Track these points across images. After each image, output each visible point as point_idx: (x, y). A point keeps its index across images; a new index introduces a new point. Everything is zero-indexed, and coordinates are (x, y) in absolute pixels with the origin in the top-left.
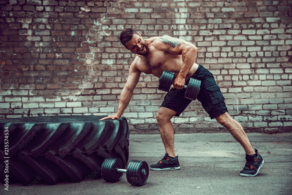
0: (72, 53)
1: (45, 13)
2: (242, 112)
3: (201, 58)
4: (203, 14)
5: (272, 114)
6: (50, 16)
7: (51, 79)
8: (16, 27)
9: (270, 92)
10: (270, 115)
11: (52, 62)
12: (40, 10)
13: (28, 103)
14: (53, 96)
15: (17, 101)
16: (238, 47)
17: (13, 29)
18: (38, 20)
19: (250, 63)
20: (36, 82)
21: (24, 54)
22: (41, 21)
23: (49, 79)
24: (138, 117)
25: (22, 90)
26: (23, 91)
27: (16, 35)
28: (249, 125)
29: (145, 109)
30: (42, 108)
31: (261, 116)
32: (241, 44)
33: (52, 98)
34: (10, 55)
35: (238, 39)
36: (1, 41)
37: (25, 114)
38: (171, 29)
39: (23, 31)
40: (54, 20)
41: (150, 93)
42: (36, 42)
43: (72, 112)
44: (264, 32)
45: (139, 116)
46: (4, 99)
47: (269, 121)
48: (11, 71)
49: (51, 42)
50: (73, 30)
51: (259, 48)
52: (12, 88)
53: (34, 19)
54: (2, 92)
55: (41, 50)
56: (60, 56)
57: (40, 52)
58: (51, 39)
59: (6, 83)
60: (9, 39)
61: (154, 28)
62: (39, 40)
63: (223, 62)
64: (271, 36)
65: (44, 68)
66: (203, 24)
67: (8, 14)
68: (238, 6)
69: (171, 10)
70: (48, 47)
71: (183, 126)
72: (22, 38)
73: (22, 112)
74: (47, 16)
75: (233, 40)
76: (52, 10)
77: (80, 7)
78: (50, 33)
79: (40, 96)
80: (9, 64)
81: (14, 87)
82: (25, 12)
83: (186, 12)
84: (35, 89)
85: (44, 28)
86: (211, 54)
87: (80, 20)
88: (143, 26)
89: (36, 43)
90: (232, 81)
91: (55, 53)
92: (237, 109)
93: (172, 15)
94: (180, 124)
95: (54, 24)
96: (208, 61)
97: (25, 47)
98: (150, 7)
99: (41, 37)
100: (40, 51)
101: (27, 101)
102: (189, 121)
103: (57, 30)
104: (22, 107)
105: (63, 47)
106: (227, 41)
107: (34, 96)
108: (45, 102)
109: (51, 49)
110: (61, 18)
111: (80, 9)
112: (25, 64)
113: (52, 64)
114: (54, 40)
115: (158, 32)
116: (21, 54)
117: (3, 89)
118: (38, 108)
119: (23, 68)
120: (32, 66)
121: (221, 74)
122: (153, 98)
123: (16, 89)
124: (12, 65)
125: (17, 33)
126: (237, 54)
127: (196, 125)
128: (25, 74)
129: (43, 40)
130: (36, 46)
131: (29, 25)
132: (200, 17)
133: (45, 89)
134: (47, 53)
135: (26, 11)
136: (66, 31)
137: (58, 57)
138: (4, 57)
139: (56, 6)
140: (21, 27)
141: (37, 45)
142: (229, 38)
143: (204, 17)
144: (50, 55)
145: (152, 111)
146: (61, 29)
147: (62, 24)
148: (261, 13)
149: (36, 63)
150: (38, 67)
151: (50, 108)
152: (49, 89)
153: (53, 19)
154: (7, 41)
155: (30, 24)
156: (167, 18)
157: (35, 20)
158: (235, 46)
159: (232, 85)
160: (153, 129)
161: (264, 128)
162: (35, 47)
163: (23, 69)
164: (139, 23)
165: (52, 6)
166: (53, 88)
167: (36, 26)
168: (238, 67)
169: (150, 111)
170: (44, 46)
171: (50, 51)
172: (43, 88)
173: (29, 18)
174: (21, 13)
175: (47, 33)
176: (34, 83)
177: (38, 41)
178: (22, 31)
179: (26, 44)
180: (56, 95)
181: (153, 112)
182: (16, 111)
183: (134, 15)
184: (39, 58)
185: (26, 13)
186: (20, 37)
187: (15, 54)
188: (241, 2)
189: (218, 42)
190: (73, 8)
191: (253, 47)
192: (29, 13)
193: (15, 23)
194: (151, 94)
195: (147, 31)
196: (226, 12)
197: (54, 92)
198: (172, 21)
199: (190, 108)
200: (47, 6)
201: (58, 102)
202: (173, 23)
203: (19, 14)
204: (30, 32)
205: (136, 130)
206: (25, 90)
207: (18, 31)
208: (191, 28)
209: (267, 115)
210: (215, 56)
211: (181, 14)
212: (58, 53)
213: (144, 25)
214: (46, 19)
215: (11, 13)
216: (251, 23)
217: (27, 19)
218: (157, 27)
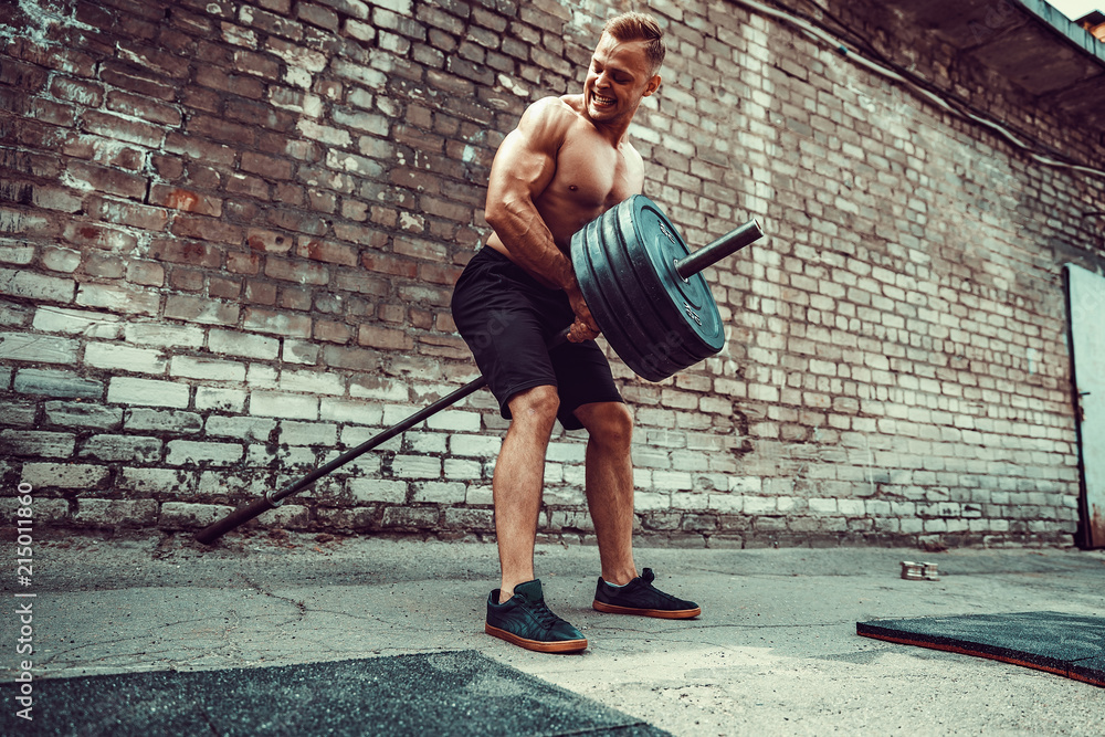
0: (461, 223)
1: (378, 54)
2: (878, 488)
3: (798, 321)
4: (802, 200)
5: (928, 497)
6: (394, 68)
7: (378, 307)
8: (258, 70)
9: (922, 440)
10: (925, 501)
11: (385, 241)
12: (362, 37)
13: (276, 396)
14: (377, 375)
15: (225, 381)
16: (866, 309)
17: (246, 75)
18: (351, 71)
19: (888, 357)
20: (316, 310)
21: (280, 185)
22: (362, 78)
23: (371, 306)
24: (653, 486)
25: (254, 333)
26: (257, 336)
27: (255, 100)
28: (891, 527)
29: (671, 459)
30: (331, 422)
31: (912, 501)
32: (871, 302)
33: (374, 385)
34: (217, 175)
35: (867, 288)
36: (189, 108)
37: (256, 441)
38: (736, 220)
39: (286, 91)
40: (409, 88)
41: (683, 407)
42: (332, 150)
43: (445, 451)
44: (909, 284)
45: (655, 483)
46: (165, 363)
47: (926, 517)
48: (216, 243)
49: (390, 164)
50: (471, 144)
51: (899, 322)
52: (208, 318)
53: (335, 60)
54: (162, 330)
55: (350, 184)
56: (415, 222)
57: (346, 194)
58: (389, 154)
59: (182, 290)
60: (222, 109)
61: (698, 205)
62: (345, 146)
63: (840, 343)
64: (918, 295)
65: (352, 260)
66: (803, 227)
67: (234, 9)
68: (863, 204)
69: (736, 167)
70: (376, 181)
71: (763, 524)
72: (280, 119)
73: (246, 430)
74: (386, 67)
75: (856, 287)
76: (402, 50)
77: (497, 72)
78: (391, 128)
79: (327, 370)
80: (209, 212)
81: (217, 316)
82: (305, 27)
83: (768, 181)
84: (309, 336)
85: (368, 105)
86: (817, 313)
87: (495, 115)
88: (671, 189)
89: (333, 155)
90: (858, 398)
91: (400, 208)
92: (871, 480)
93: (736, 180)
94: (757, 517)
95: (405, 101)
96: (812, 333)
97: (287, 157)
98: (688, 141)
99: (355, 134)
100: (344, 187)
101: (269, 386)
102: (776, 508)
103: (415, 127)
104: (246, 412)
105: (429, 194)
106: (847, 287)
107: (304, 366)
108: (347, 398)
109: (388, 190)
110: (433, 90)
111: (496, 78)
112: (277, 228)
113: (384, 249)
114: (402, 162)
115: (706, 220)
116: (266, 181)
117: (169, 319)
118: (314, 422)
119: (269, 239)
120: (305, 242)
121: (837, 377)
122: (691, 423)
123: (226, 327)
124: (219, 219)
125: (260, 96)
126: (865, 326)
127: (791, 520)
128: (273, 268)
129: (359, 148)
130: (329, 164)
131: (313, 78)
132: (797, 208)
133: (348, 344)
134: (370, 203)
135: (306, 23)
136: (446, 138)
137: (408, 226)
138: (189, 177)
139: (419, 41)
140: (279, 78)
141: (335, 160)
142: (850, 280)
143: (803, 209)
144: (379, 213)
145: (689, 468)
146: (428, 126)
147: (434, 112)
148: (901, 235)
149: (324, 233)
150: (330, 250)
151: (363, 425)
152: (366, 347)
153: (404, 84)
154: (211, 115)
155: (316, 73)
156: (727, 187)
157: (339, 66)
158: (861, 305)
159: (860, 411)
160: (690, 532)
161: (917, 535)
162: (328, 169)
163: (265, 244)
164: (662, 179)
165: (404, 36)
166: (380, 344)
167: (339, 88)
168: (868, 363)
169: (684, 468)
170: (362, 172)
171: (381, 196)
172: (342, 337)
173: (316, 50)
174: (286, 22)
175: (379, 126)
176: (308, 313)
177: (340, 148)
178: (281, 91)
179: (295, 148)
180: (388, 375)
181: (691, 472)
182: (215, 426)
183: (650, 151)
184: (338, 213)
185: (307, 30)
186: (272, 112)
187: (241, 177)
188: (868, 196)
189: (830, 284)
190: (475, 68)
191: (891, 317)
192: (319, 33)
193: (258, 52)
194: (684, 411)
195: (679, 209)
196: (843, 212)
197: (385, 360)
198: (738, 198)
199: (778, 467)
200: (387, 30)
201: (396, 402)
202: (741, 203)
203: (278, 23)
204: (313, 106)
205: (646, 531)
206: (267, 335)
207: (266, 88)
208: (777, 231)
209: (920, 501)
210: (825, 322)
211: (758, 184)
212: (412, 212)
213: (674, 187)
214: (380, 75)
215: (247, 10)
216: (886, 254)
217: (308, 54)
218: (704, 203)
